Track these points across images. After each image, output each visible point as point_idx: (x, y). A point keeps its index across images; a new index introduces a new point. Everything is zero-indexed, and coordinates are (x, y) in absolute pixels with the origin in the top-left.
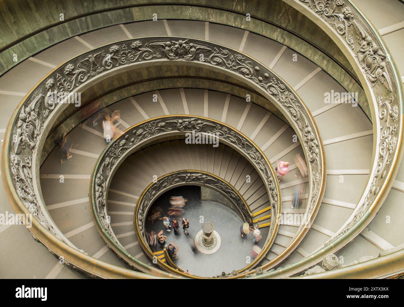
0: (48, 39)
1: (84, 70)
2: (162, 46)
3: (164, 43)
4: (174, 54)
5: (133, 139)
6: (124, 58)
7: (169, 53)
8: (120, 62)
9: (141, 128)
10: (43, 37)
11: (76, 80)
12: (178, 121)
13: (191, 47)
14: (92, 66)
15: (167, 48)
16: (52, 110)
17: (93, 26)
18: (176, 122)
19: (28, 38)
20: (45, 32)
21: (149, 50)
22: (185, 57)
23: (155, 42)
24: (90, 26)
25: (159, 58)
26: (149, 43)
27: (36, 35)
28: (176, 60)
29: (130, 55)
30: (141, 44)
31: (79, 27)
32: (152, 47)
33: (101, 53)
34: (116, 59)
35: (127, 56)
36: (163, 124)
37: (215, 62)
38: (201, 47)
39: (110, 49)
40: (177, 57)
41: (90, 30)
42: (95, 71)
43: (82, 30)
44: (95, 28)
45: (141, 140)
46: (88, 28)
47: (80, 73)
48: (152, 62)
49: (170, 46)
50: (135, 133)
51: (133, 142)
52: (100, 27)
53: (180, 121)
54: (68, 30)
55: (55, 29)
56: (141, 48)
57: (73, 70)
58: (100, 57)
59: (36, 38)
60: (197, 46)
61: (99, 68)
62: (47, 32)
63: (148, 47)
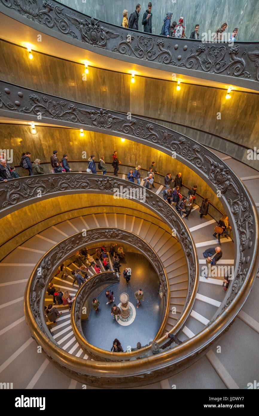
0: (185, 133)
1: (158, 136)
2: (210, 162)
3: (213, 161)
4: (215, 177)
5: (154, 202)
6: (185, 152)
7: (212, 173)
8: (181, 152)
9: (163, 203)
10: (183, 130)
11: (149, 136)
12: (183, 229)
13: (228, 180)
14: (164, 138)
15: (213, 167)
16: (124, 132)
17: (213, 145)
18: (181, 228)
19: (175, 125)
20: (185, 128)
21: (202, 159)
22: (220, 186)
23: (209, 156)
24: (211, 144)
25: (204, 172)
26: (205, 154)
27: (180, 126)
28: (212, 183)
29: (189, 153)
30: (199, 150)
31: (205, 140)
32: (205, 159)
33: (173, 136)
34: (180, 148)
35: (187, 152)
36: (175, 219)
37: (234, 209)
38: (233, 185)
39: (180, 138)
40: (215, 182)
41: (210, 146)
42: (164, 143)
43: (205, 143)
44: (213, 148)
45: (158, 210)
46: (209, 144)
47: (155, 135)
48: (198, 170)
49: (215, 167)
50: (158, 202)
51: (154, 204)
52: (216, 149)
53: (183, 230)
54: (198, 137)
55: (191, 130)
56: (198, 154)
57: (151, 129)
58: (171, 137)
59: (179, 128)
60: (232, 182)
61: (168, 143)
62: (186, 129)
63: (203, 156)
